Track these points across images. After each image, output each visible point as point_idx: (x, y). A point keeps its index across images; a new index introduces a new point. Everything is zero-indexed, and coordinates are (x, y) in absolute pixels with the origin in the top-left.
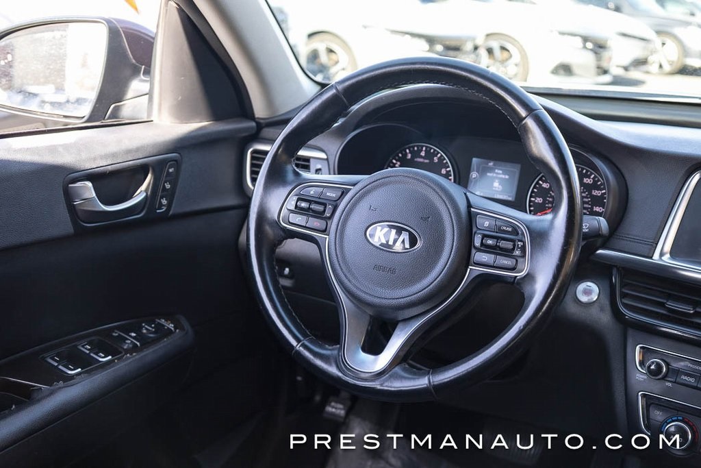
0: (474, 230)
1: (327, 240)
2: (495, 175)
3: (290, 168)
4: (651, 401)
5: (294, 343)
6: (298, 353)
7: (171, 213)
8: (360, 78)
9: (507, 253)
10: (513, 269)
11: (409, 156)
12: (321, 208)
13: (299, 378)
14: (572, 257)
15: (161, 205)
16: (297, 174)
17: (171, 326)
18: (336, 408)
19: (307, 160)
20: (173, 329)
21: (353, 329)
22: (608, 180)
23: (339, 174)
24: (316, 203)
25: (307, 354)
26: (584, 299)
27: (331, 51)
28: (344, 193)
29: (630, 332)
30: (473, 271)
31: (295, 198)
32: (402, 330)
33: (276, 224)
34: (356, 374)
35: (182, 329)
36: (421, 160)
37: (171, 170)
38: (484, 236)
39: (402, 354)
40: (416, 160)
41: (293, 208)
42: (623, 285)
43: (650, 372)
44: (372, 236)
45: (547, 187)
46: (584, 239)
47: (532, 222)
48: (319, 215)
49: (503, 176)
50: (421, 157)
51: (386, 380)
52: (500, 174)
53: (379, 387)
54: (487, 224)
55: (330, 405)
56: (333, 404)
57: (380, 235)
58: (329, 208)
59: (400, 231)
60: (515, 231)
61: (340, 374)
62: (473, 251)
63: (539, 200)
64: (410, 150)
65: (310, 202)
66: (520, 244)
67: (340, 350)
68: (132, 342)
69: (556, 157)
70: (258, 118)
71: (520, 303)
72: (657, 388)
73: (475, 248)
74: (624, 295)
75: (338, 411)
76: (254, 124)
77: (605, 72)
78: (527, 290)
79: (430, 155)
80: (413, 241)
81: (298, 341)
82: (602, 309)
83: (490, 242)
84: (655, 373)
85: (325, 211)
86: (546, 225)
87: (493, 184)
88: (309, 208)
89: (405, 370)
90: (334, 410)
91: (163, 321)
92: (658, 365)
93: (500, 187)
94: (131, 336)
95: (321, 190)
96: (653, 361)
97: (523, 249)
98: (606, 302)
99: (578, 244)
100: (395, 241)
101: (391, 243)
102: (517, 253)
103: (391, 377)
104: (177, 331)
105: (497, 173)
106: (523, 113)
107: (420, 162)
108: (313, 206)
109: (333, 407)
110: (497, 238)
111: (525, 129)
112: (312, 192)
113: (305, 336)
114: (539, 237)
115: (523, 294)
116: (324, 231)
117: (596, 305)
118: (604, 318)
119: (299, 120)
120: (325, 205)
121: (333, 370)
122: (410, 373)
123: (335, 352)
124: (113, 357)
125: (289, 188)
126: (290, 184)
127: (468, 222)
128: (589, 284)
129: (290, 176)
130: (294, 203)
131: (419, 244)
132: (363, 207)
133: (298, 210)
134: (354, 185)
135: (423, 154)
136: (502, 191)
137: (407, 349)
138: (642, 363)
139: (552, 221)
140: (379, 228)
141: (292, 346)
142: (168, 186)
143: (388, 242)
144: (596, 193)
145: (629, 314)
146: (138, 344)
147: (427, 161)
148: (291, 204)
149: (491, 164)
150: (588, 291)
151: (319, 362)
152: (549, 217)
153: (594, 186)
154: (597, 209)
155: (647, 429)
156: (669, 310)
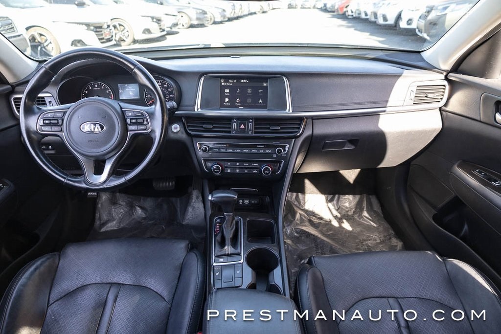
0: (126, 117)
1: (63, 135)
3: (35, 106)
4: (206, 160)
5: (63, 180)
6: (66, 183)
8: (55, 61)
9: (141, 124)
10: (145, 129)
11: (91, 88)
12: (56, 122)
14: (166, 118)
16: (39, 109)
19: (43, 98)
20: (2, 186)
21: (87, 167)
22: (172, 85)
23: (61, 105)
24: (53, 120)
25: (71, 183)
26: (175, 131)
27: (41, 35)
28: (65, 113)
29: (194, 139)
30: (130, 134)
31: (42, 120)
32: (108, 163)
33: (36, 133)
34: (95, 185)
35: (7, 185)
36: (96, 89)
38: (131, 119)
39: (111, 172)
40: (94, 89)
41: (42, 124)
42: (187, 123)
43: (203, 151)
44: (83, 128)
46: (169, 111)
47: (147, 110)
48: (56, 125)
50: (96, 87)
51: (108, 184)
52: (131, 89)
53: (106, 187)
54: (130, 114)
57: (87, 127)
58: (60, 121)
59: (95, 124)
60: (142, 115)
61: (88, 187)
62: (128, 126)
63: (149, 96)
65: (50, 120)
66: (146, 119)
67: (84, 177)
69: (150, 83)
70: (11, 83)
71: (152, 141)
72: (207, 156)
73: (129, 124)
74: (188, 126)
75: (93, 194)
76: (9, 86)
77: (164, 30)
78: (153, 136)
79: (99, 86)
80: (102, 127)
81: (65, 178)
82: (182, 133)
83: (133, 121)
84: (205, 151)
85: (58, 122)
86: (153, 109)
88: (50, 123)
89: (114, 177)
92: (205, 148)
95: (53, 114)
96: (203, 147)
97: (147, 121)
98: (183, 130)
99: (167, 113)
100: (94, 128)
101: (93, 130)
102: (145, 123)
103: (109, 182)
104: (5, 187)
106: (132, 67)
108: (51, 122)
110: (136, 119)
111: (135, 73)
112: (49, 116)
113: (67, 175)
114: (152, 115)
115: (152, 138)
116: (61, 131)
117: (180, 132)
118: (184, 136)
119: (32, 85)
120: (57, 120)
121: (84, 185)
122: (116, 178)
123: (83, 178)
125: (37, 116)
126: (37, 113)
127: (123, 115)
128: (176, 125)
129: (36, 110)
130: (42, 122)
131: (105, 128)
132: (75, 117)
133: (45, 125)
134: (68, 109)
137: (112, 170)
138: (200, 149)
139: (155, 108)
140: (86, 125)
141: (63, 181)
143: (91, 130)
144: (170, 90)
145: (192, 133)
147: (99, 89)
148: (41, 122)
149: (126, 85)
150: (176, 128)
151: (77, 184)
152: (153, 106)
153: (168, 87)
154: (171, 96)
155: (207, 169)
156: (205, 128)
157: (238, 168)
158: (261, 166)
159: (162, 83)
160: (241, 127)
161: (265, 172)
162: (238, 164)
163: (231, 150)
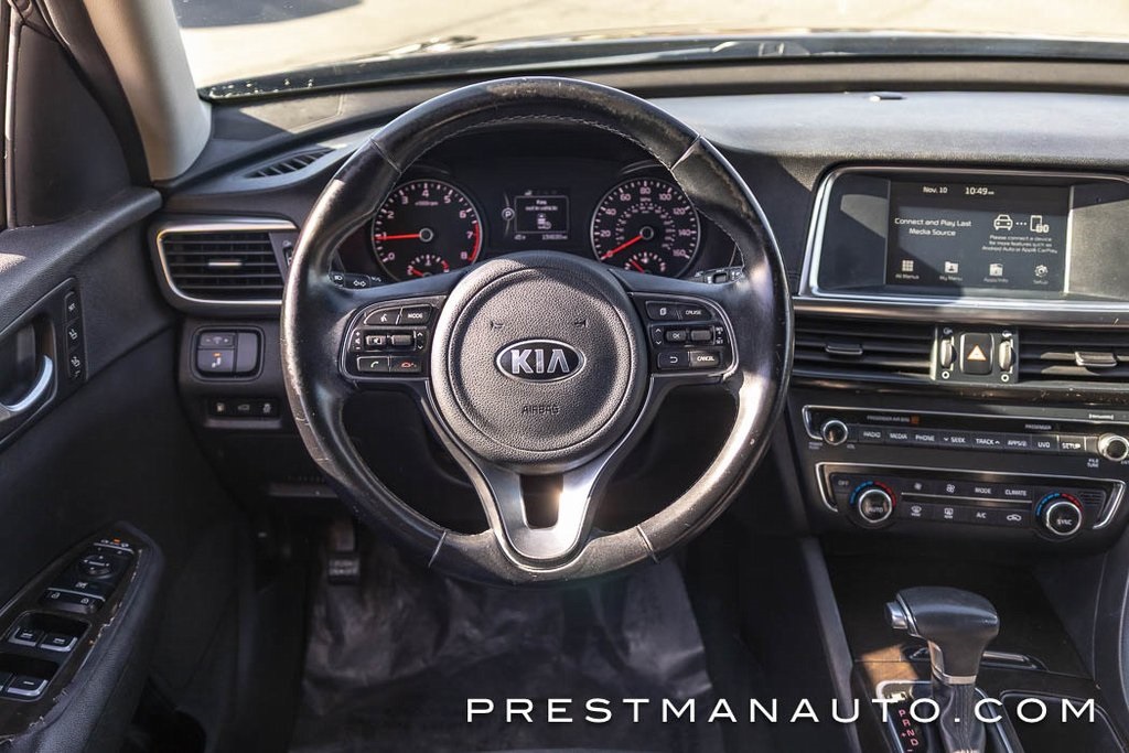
2: (537, 208)
7: (87, 376)
11: (406, 200)
13: (262, 535)
15: (73, 368)
17: (125, 547)
18: (344, 568)
19: (263, 235)
20: (129, 550)
35: (144, 546)
36: (426, 203)
37: (71, 308)
40: (417, 204)
45: (614, 214)
49: (550, 208)
50: (424, 199)
52: (543, 205)
55: (333, 567)
56: (337, 563)
63: (607, 233)
64: (404, 191)
68: (91, 599)
70: (156, 181)
75: (349, 572)
76: (156, 195)
79: (436, 194)
87: (536, 222)
90: (342, 571)
91: (105, 543)
93: (548, 223)
94: (80, 589)
104: (140, 551)
105: (539, 205)
107: (423, 207)
109: (339, 568)
124: (79, 637)
130: (359, 341)
135: (426, 193)
136: (552, 229)
138: (814, 429)
140: (515, 354)
142: (74, 335)
144: (679, 211)
146: (101, 598)
147: (434, 203)
149: (529, 194)
153: (675, 203)
154: (684, 233)
155: (833, 504)
156: (832, 355)
157: (950, 503)
158: (1036, 497)
159: (653, 188)
160: (972, 356)
161: (1059, 522)
162: (951, 488)
163: (931, 438)
